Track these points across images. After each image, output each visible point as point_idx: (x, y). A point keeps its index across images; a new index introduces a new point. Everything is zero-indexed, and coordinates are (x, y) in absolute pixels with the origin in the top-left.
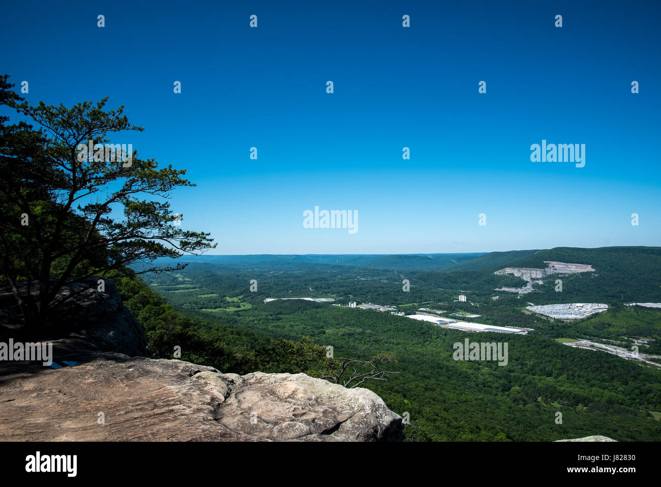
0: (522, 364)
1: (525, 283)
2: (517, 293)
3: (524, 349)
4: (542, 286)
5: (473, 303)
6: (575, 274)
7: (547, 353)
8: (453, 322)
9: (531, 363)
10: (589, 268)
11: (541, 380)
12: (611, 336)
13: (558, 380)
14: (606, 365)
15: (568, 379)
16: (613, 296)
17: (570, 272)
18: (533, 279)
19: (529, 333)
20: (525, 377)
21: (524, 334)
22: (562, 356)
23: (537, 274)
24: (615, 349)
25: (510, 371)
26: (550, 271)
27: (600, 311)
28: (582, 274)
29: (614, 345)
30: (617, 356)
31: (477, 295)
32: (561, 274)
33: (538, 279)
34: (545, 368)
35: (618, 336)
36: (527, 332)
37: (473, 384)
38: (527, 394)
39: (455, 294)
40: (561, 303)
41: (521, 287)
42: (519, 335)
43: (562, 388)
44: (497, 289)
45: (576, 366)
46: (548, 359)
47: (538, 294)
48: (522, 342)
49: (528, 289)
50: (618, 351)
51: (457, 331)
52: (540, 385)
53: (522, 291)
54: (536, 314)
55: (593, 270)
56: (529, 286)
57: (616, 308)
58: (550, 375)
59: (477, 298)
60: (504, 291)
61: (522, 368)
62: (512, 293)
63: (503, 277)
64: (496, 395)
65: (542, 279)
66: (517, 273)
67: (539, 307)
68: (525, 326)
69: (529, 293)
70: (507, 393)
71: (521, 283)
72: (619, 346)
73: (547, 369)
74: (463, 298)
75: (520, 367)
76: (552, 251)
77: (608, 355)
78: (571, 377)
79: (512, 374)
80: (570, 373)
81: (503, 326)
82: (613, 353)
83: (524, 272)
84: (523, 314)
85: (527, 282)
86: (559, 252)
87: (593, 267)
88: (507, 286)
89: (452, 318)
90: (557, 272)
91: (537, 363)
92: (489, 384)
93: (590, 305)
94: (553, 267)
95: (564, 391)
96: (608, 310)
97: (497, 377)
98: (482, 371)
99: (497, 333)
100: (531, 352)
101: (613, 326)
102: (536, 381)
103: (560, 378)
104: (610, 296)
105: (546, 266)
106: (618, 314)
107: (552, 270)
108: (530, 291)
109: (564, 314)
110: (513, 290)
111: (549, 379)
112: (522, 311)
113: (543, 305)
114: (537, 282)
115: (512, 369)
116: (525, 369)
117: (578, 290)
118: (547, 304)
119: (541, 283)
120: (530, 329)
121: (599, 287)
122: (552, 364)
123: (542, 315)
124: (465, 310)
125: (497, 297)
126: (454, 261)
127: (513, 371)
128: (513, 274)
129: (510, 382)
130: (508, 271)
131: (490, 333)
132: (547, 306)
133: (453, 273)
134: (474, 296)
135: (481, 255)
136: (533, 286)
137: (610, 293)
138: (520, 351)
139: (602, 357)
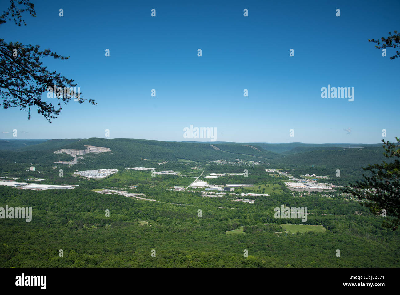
0: (74, 207)
1: (73, 159)
2: (68, 165)
3: (74, 198)
4: (83, 160)
5: (40, 171)
6: (101, 153)
7: (88, 198)
8: (26, 185)
9: (79, 205)
10: (108, 150)
11: (85, 214)
12: (120, 185)
13: (94, 213)
14: (119, 201)
15: (99, 211)
16: (120, 165)
17: (98, 152)
18: (78, 156)
19: (76, 187)
20: (75, 214)
21: (73, 188)
22: (96, 199)
23: (81, 153)
24: (122, 192)
25: (66, 212)
26: (87, 151)
27: (114, 173)
28: (105, 153)
29: (121, 190)
30: (124, 196)
31: (42, 166)
32: (94, 153)
33: (80, 156)
34: (87, 207)
35: (123, 185)
36: (75, 187)
37: (43, 223)
38: (77, 224)
39: (27, 166)
40: (94, 169)
41: (70, 161)
42: (72, 189)
43: (97, 217)
44: (56, 162)
45: (104, 204)
46: (88, 202)
47: (81, 164)
48: (74, 193)
49: (75, 162)
50: (123, 193)
51: (29, 190)
52: (84, 217)
53: (71, 163)
54: (80, 176)
55: (111, 151)
56: (75, 160)
57: (121, 171)
58: (89, 211)
59: (42, 168)
60: (60, 164)
61: (73, 209)
62: (65, 164)
63: (60, 155)
64: (59, 228)
65: (83, 156)
66: (68, 152)
67: (82, 172)
68: (74, 184)
69: (76, 164)
70: (66, 225)
71: (71, 158)
72: (124, 190)
73: (88, 208)
74: (32, 169)
75: (72, 208)
76: (89, 140)
77: (119, 196)
78: (101, 210)
79: (68, 213)
80: (101, 208)
81: (61, 185)
82: (121, 195)
83: (72, 151)
84: (72, 177)
85: (74, 158)
86: (93, 141)
87: (110, 149)
88: (62, 160)
89: (25, 182)
90: (91, 151)
91: (82, 205)
92: (54, 221)
93: (109, 170)
94: (90, 149)
95: (98, 218)
96: (118, 172)
97: (58, 217)
98: (49, 214)
99: (57, 190)
100: (79, 199)
101: (121, 180)
102: (82, 215)
103: (95, 211)
104: (119, 165)
105: (86, 148)
106: (123, 174)
107: (89, 151)
108: (76, 163)
109: (96, 175)
110: (66, 163)
111: (90, 213)
112: (72, 175)
113: (84, 171)
114: (80, 157)
115: (67, 210)
116: (75, 209)
117: (103, 162)
118: (86, 170)
119: (82, 158)
120: (76, 186)
121: (113, 160)
122: (90, 204)
123: (83, 177)
124: (34, 176)
125: (56, 167)
126: (26, 144)
127: (68, 212)
128: (66, 153)
129: (66, 218)
130: (63, 151)
131: (53, 190)
132: (86, 171)
133: (25, 152)
134: (40, 167)
135: (45, 141)
136: (78, 160)
137: (119, 163)
138: (72, 199)
139: (117, 197)
